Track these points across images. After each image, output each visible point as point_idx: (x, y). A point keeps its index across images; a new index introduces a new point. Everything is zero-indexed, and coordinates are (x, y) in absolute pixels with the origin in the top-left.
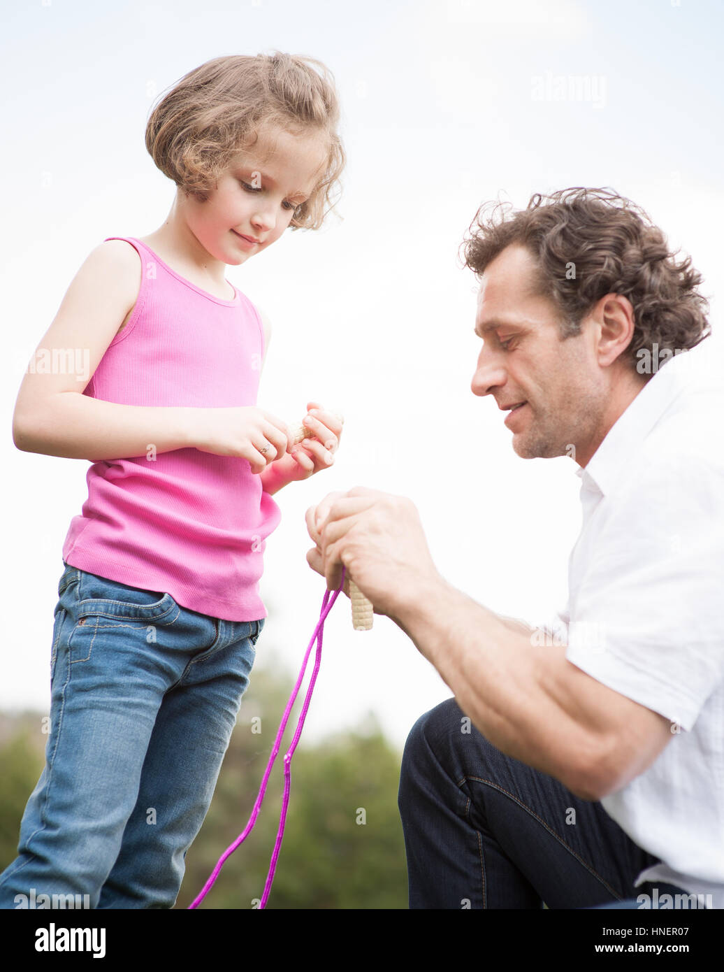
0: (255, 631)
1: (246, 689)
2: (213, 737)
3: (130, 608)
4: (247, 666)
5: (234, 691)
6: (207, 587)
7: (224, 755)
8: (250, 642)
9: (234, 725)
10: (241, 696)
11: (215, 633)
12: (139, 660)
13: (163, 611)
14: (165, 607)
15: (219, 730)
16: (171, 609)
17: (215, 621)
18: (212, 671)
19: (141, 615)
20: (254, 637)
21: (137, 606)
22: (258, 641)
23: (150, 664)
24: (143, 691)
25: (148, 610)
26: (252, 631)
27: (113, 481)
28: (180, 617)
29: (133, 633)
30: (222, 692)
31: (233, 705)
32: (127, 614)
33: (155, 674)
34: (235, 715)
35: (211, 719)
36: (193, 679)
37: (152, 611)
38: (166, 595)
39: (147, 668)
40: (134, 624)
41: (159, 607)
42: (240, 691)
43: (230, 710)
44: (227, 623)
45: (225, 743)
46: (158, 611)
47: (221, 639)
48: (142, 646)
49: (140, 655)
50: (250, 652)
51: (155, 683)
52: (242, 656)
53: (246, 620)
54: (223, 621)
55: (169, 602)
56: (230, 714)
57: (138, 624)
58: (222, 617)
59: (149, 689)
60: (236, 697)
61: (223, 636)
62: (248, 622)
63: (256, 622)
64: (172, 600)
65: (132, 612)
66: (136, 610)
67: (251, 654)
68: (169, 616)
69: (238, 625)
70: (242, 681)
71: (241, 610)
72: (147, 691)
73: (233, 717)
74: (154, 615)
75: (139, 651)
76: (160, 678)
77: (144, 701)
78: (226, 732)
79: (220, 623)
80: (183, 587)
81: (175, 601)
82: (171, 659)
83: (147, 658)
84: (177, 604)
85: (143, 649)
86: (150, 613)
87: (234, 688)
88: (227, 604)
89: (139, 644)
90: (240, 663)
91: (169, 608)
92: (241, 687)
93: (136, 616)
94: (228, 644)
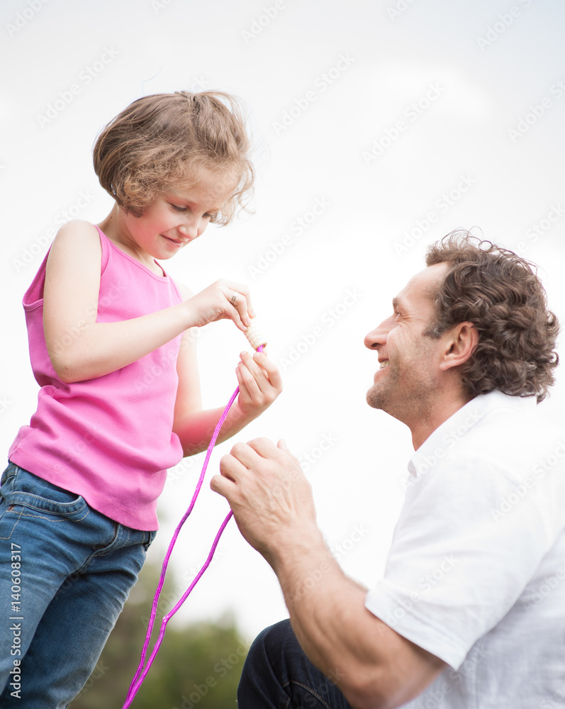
0: (147, 540)
1: (134, 584)
2: (102, 618)
3: (50, 504)
4: (138, 567)
5: (124, 585)
6: (114, 496)
7: (109, 634)
8: (143, 549)
9: (121, 611)
10: (129, 590)
11: (114, 535)
12: (48, 547)
13: (75, 509)
14: (77, 507)
15: (108, 614)
16: (82, 509)
17: (115, 524)
18: (107, 565)
19: (58, 511)
20: (146, 544)
21: (55, 502)
22: (149, 549)
23: (56, 551)
24: (47, 572)
25: (64, 507)
26: (144, 539)
27: (59, 399)
28: (87, 516)
29: (48, 524)
30: (113, 583)
31: (122, 596)
32: (47, 508)
33: (60, 561)
34: (123, 604)
35: (103, 604)
36: (92, 569)
37: (67, 508)
38: (80, 497)
39: (54, 554)
40: (51, 517)
41: (73, 506)
42: (130, 585)
43: (118, 599)
44: (125, 528)
45: (111, 624)
46: (72, 509)
47: (118, 540)
48: (53, 536)
49: (49, 543)
50: (141, 556)
51: (58, 568)
52: (134, 558)
53: (141, 529)
54: (122, 526)
55: (81, 503)
56: (118, 602)
57: (54, 517)
58: (122, 523)
59: (52, 571)
60: (125, 590)
61: (120, 538)
62: (143, 531)
63: (149, 532)
64: (84, 502)
65: (51, 507)
66: (55, 505)
67: (142, 558)
68: (79, 515)
69: (134, 531)
70: (132, 577)
71: (138, 520)
72: (50, 573)
73: (120, 605)
74: (68, 511)
75: (50, 539)
76: (64, 565)
77: (46, 580)
78: (113, 616)
79: (119, 527)
80: (95, 492)
81: (86, 502)
82: (75, 549)
83: (55, 547)
84: (88, 505)
85: (53, 539)
86: (65, 509)
87: (124, 582)
88: (128, 513)
89: (51, 534)
90: (132, 563)
91: (80, 508)
92: (130, 582)
93: (54, 510)
94: (124, 545)
